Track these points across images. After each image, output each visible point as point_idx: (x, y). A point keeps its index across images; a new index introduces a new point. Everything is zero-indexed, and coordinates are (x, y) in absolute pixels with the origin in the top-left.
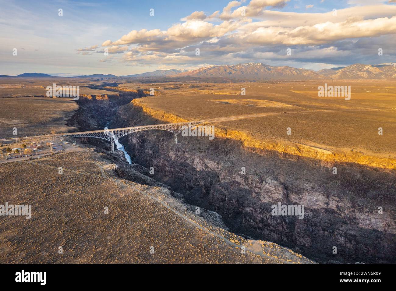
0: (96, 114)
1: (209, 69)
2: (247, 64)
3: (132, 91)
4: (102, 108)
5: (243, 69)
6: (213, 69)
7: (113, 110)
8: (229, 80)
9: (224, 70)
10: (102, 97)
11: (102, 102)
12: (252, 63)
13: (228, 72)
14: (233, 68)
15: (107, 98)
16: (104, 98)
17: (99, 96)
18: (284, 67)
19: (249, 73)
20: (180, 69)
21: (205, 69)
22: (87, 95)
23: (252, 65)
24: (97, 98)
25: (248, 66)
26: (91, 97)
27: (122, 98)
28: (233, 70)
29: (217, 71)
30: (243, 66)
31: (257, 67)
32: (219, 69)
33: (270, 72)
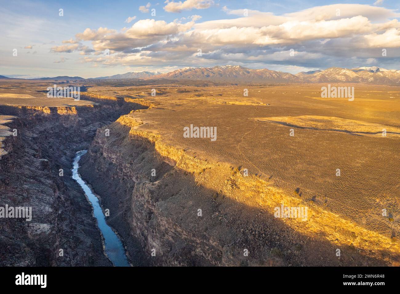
0: (57, 140)
1: (184, 71)
2: (225, 67)
3: (108, 98)
4: (67, 129)
5: (221, 71)
6: (189, 71)
7: (85, 130)
8: (210, 83)
9: (201, 72)
10: (68, 111)
11: (67, 117)
12: (229, 66)
13: (206, 74)
14: (210, 71)
15: (75, 112)
16: (70, 112)
17: (62, 109)
18: (263, 70)
19: (227, 76)
20: (153, 71)
21: (181, 71)
22: (43, 107)
23: (230, 67)
24: (59, 112)
25: (225, 68)
26: (49, 111)
27: (97, 110)
28: (211, 73)
29: (194, 73)
30: (220, 69)
31: (236, 69)
32: (196, 72)
33: (249, 74)
